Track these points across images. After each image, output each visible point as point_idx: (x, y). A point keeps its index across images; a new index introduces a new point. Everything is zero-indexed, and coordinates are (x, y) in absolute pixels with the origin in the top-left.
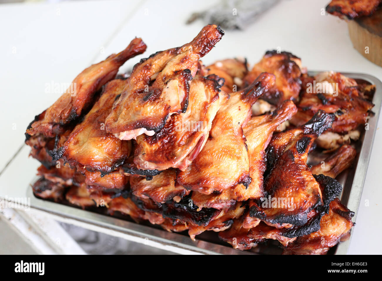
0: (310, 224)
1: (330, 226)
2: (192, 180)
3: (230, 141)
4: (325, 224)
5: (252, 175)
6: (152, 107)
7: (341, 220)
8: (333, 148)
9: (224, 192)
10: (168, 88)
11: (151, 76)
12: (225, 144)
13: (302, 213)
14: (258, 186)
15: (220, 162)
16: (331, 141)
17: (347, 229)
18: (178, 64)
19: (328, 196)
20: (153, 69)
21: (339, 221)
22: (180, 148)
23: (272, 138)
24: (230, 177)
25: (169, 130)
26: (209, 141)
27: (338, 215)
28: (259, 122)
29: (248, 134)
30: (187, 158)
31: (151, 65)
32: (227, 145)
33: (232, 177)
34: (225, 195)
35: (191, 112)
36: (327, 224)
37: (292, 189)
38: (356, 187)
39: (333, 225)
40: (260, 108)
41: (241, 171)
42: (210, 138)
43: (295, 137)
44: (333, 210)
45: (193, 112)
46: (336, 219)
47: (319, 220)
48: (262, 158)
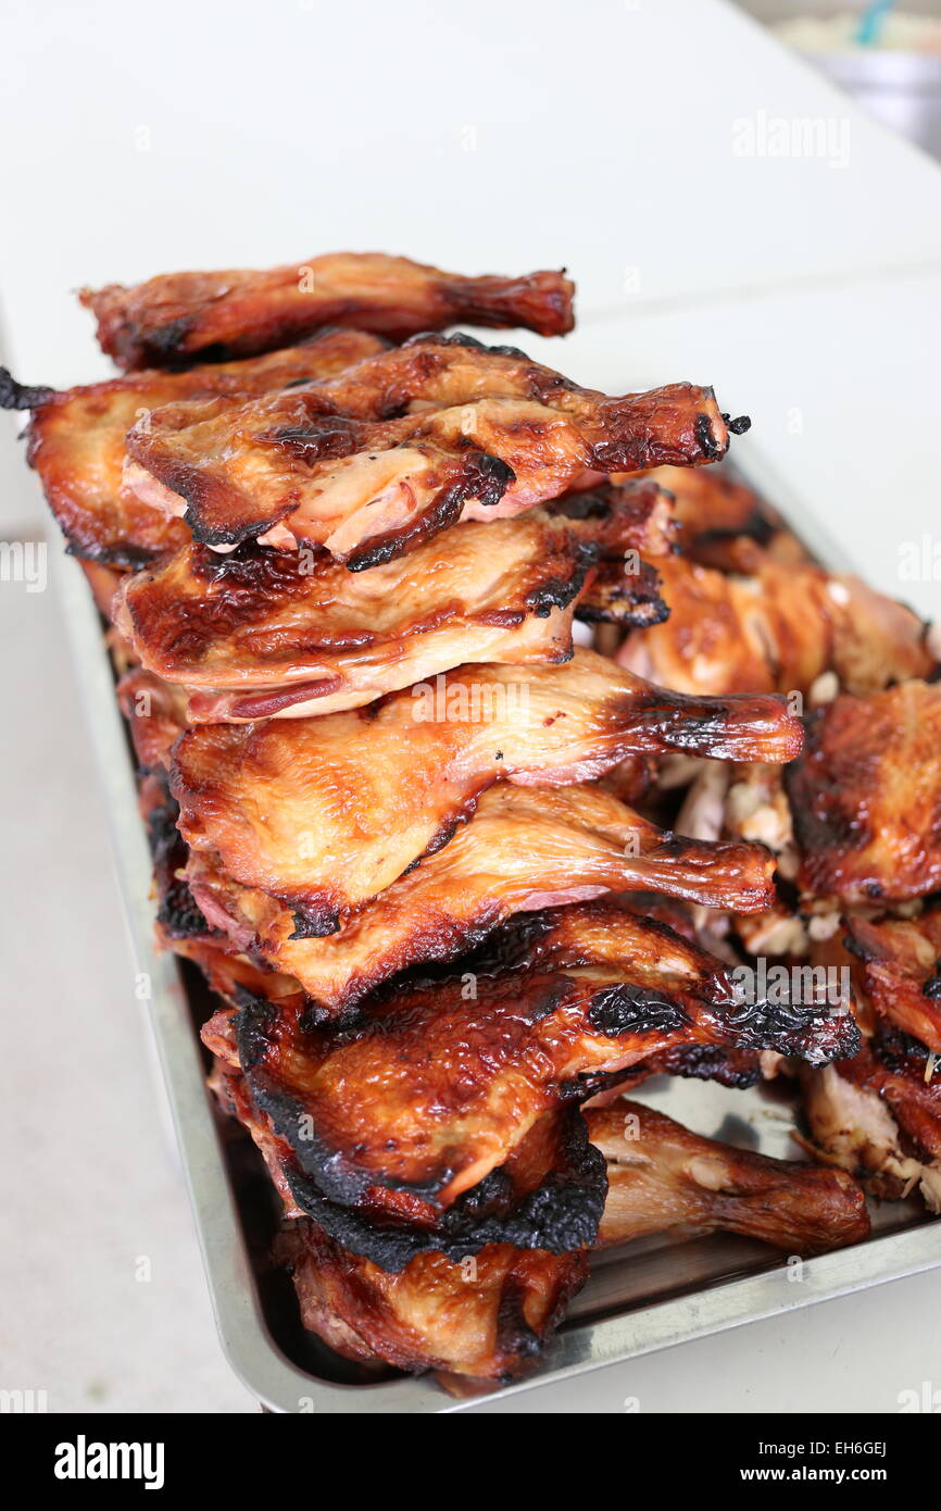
0: (380, 1230)
1: (433, 1302)
2: (203, 772)
3: (395, 770)
4: (427, 1279)
5: (371, 926)
6: (265, 468)
7: (483, 1324)
8: (832, 1151)
9: (258, 894)
10: (373, 458)
11: (416, 398)
12: (371, 762)
13: (347, 1162)
14: (349, 971)
15: (294, 794)
16: (849, 1126)
17: (470, 1365)
18: (494, 425)
19: (518, 1217)
20: (439, 383)
21: (472, 1317)
22: (232, 648)
23: (585, 905)
24: (280, 862)
25: (276, 581)
26: (354, 715)
27: (498, 1301)
28: (600, 821)
29: (513, 816)
30: (232, 698)
31: (444, 367)
32: (371, 769)
33: (285, 865)
34: (256, 904)
35: (391, 592)
36: (431, 1285)
37: (411, 1075)
38: (693, 1310)
39: (438, 1308)
40: (754, 812)
41: (326, 878)
42: (370, 712)
43: (653, 972)
44: (508, 1278)
45: (396, 597)
46: (473, 1304)
47: (414, 1248)
48: (473, 921)
